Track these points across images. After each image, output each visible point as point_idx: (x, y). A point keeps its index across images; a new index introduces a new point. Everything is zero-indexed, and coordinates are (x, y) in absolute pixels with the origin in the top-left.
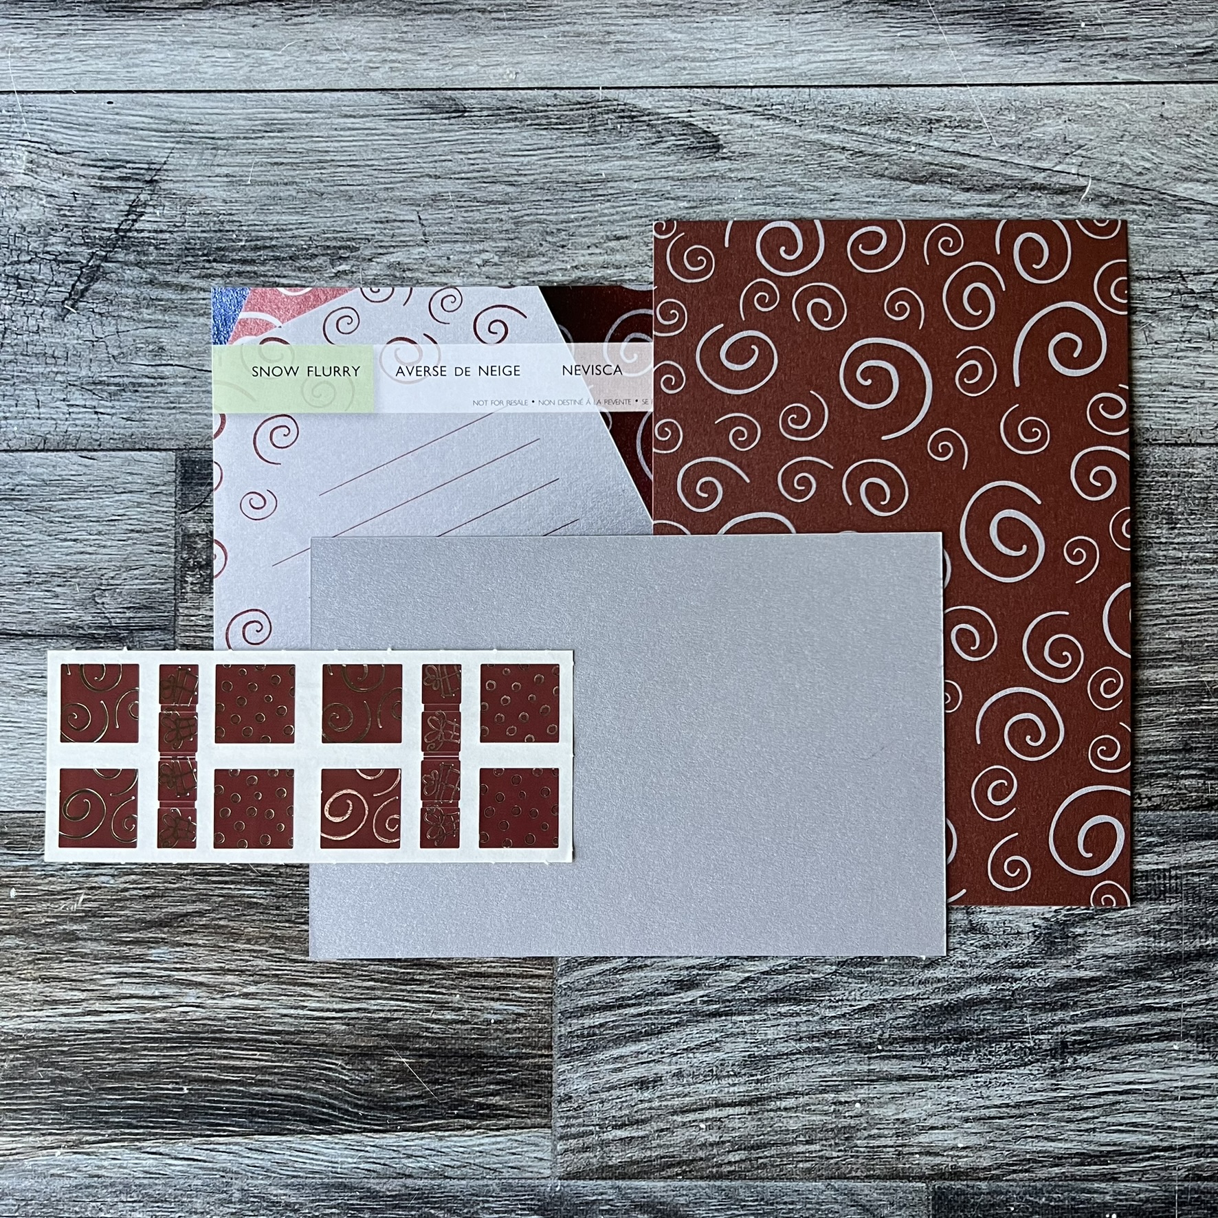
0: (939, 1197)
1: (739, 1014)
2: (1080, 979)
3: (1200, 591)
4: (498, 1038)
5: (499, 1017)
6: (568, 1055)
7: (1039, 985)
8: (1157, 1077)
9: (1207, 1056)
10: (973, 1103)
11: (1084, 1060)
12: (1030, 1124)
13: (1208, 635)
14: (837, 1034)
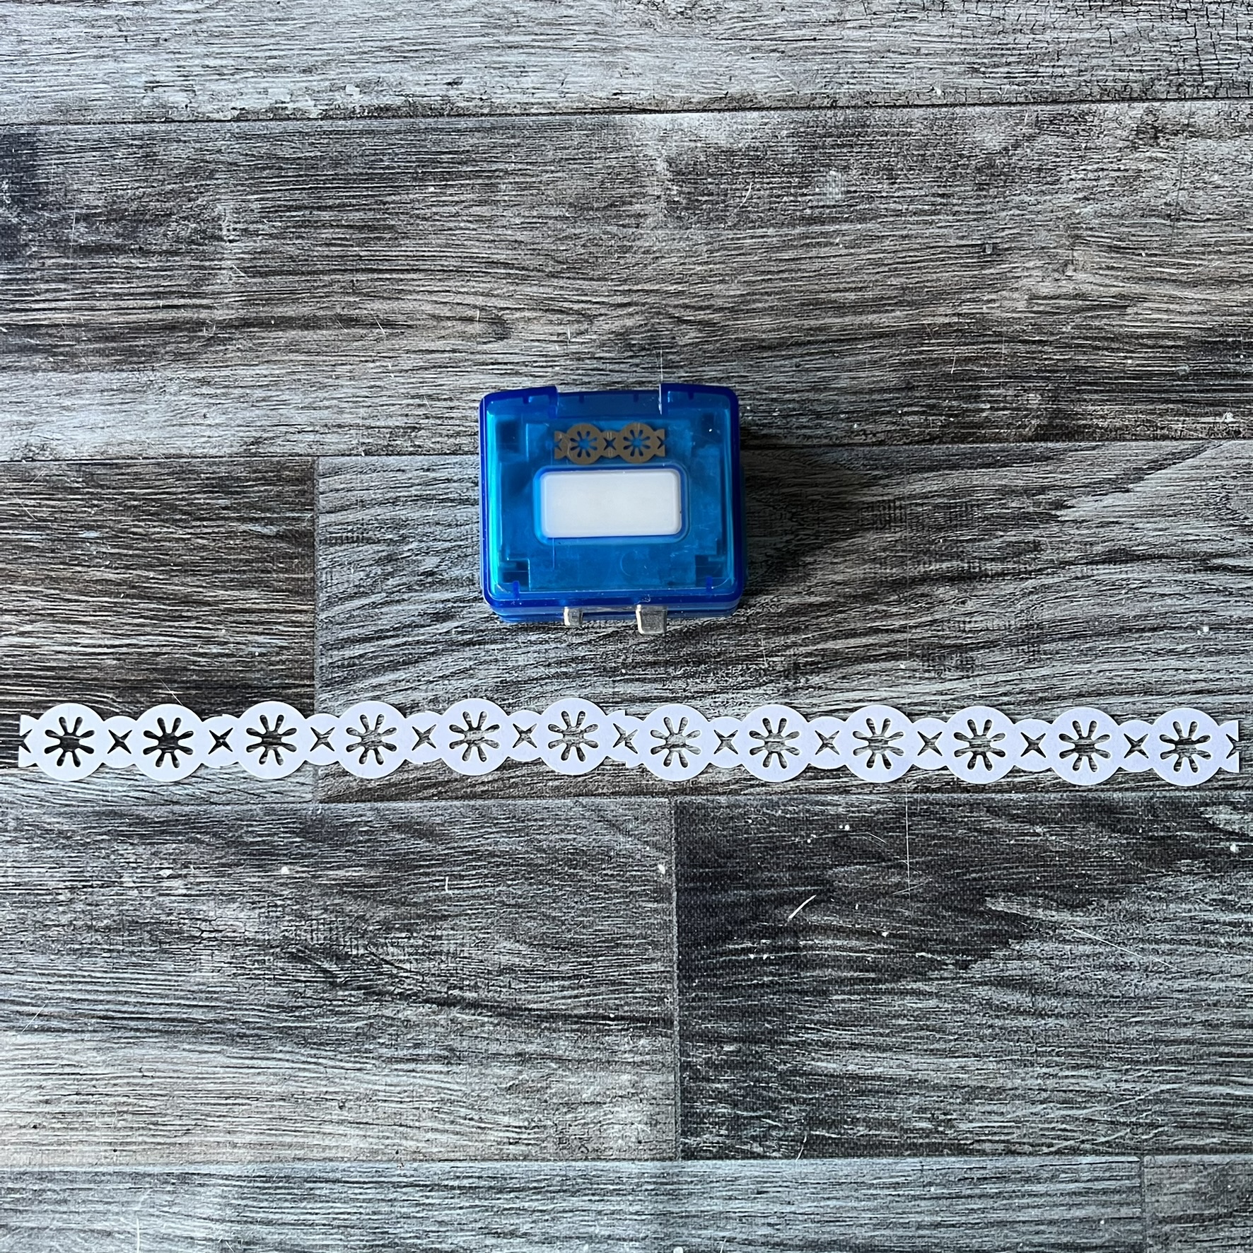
0: (681, 810)
1: (492, 643)
2: (811, 605)
3: (919, 240)
4: (262, 669)
5: (263, 650)
6: (329, 684)
7: (772, 611)
8: (886, 695)
9: (933, 674)
11: (815, 680)
13: (928, 281)
14: (583, 660)
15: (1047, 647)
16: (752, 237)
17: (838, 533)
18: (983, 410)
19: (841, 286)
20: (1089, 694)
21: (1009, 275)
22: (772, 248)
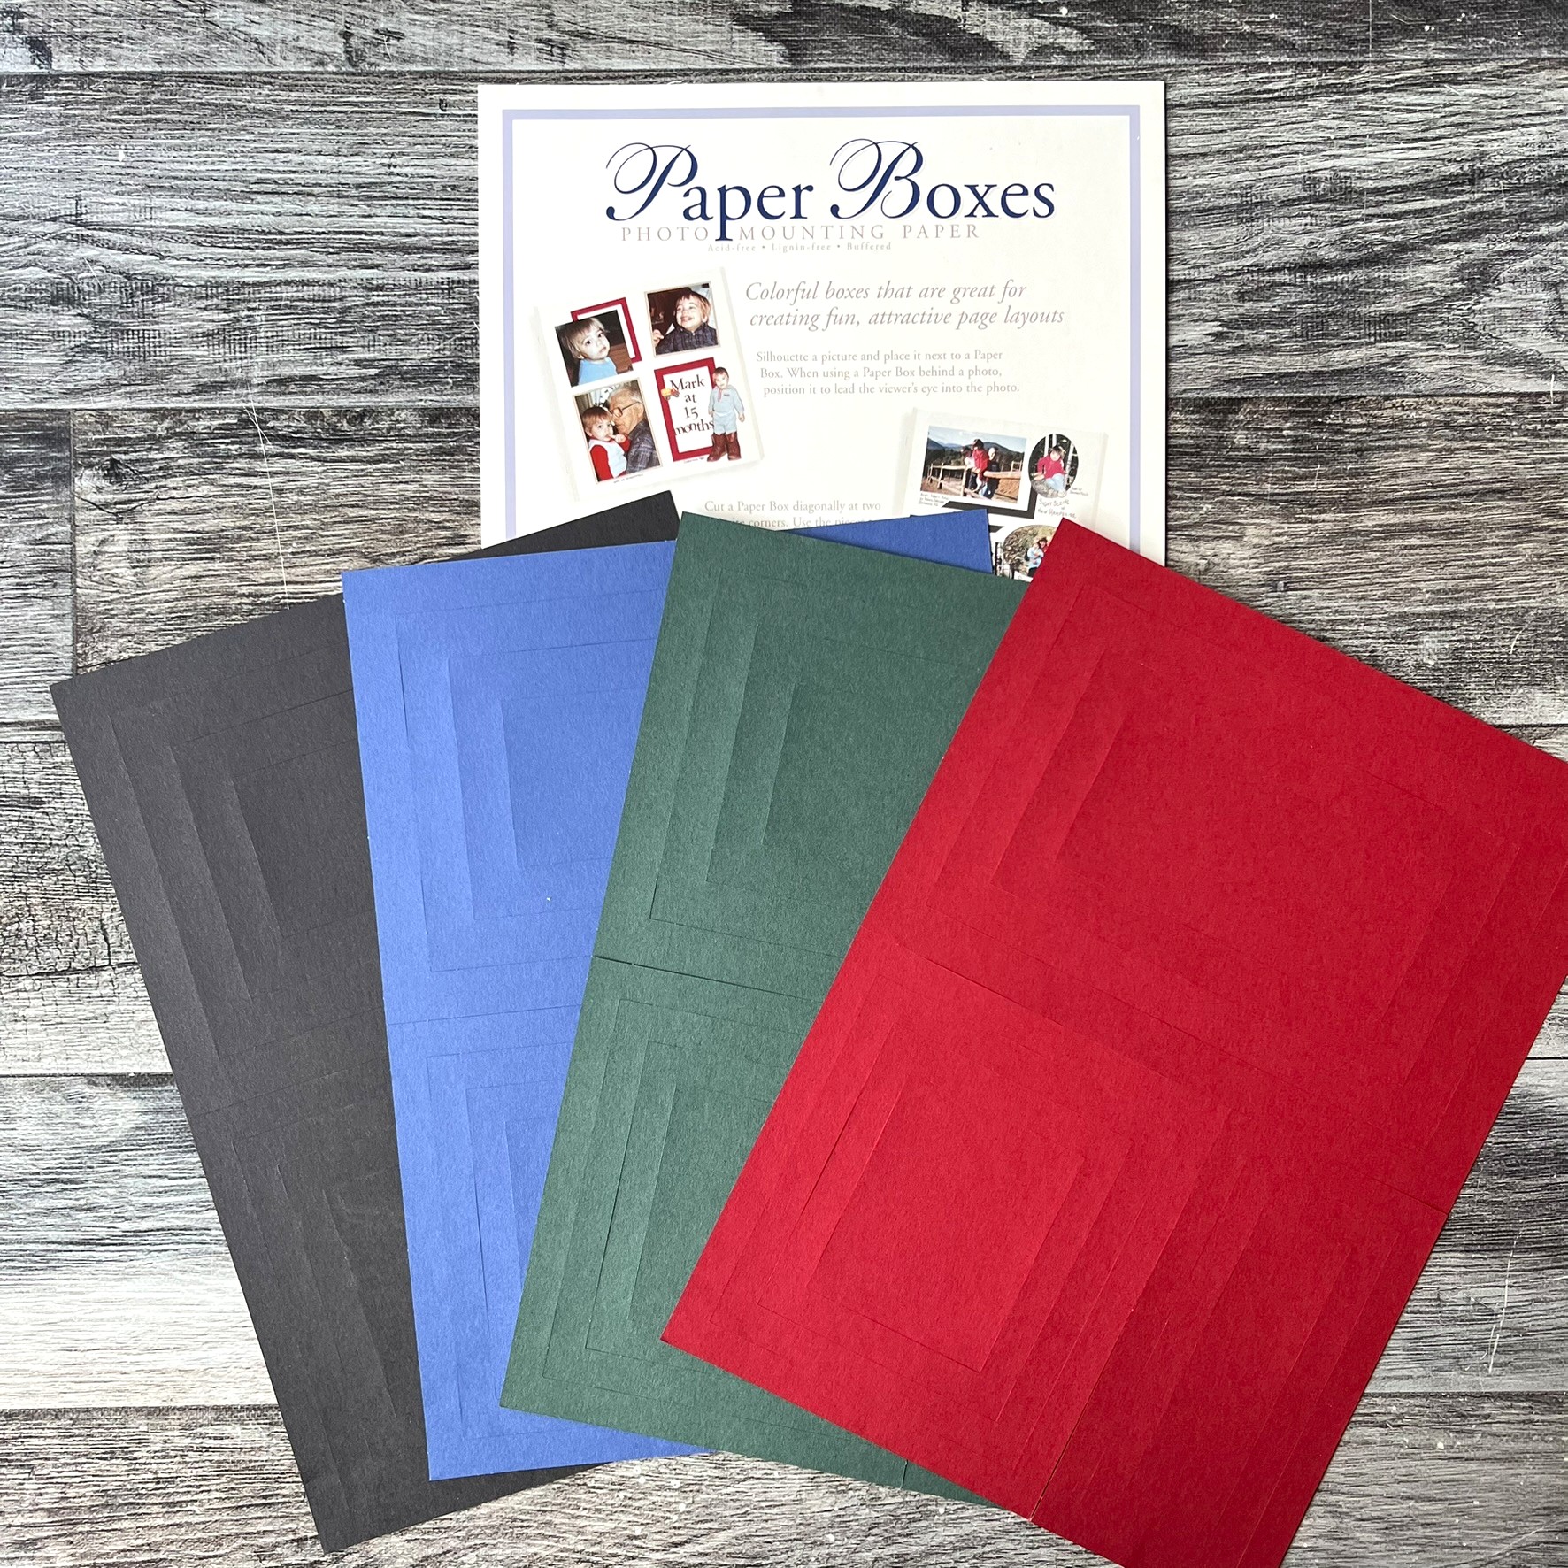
2: (1457, 241)
3: (1347, 595)
7: (1495, 235)
8: (1389, 155)
9: (1342, 174)
10: (1555, 127)
11: (1454, 169)
12: (1503, 110)
13: (1340, 555)
15: (1234, 201)
16: (1510, 600)
17: (1429, 311)
18: (1290, 428)
19: (1424, 551)
20: (1195, 156)
21: (1262, 561)
22: (1492, 588)
